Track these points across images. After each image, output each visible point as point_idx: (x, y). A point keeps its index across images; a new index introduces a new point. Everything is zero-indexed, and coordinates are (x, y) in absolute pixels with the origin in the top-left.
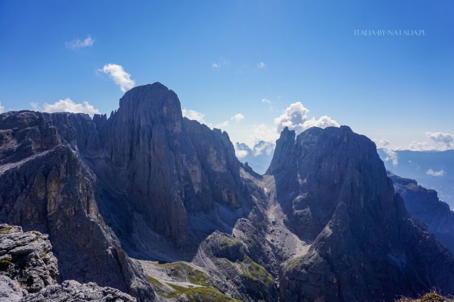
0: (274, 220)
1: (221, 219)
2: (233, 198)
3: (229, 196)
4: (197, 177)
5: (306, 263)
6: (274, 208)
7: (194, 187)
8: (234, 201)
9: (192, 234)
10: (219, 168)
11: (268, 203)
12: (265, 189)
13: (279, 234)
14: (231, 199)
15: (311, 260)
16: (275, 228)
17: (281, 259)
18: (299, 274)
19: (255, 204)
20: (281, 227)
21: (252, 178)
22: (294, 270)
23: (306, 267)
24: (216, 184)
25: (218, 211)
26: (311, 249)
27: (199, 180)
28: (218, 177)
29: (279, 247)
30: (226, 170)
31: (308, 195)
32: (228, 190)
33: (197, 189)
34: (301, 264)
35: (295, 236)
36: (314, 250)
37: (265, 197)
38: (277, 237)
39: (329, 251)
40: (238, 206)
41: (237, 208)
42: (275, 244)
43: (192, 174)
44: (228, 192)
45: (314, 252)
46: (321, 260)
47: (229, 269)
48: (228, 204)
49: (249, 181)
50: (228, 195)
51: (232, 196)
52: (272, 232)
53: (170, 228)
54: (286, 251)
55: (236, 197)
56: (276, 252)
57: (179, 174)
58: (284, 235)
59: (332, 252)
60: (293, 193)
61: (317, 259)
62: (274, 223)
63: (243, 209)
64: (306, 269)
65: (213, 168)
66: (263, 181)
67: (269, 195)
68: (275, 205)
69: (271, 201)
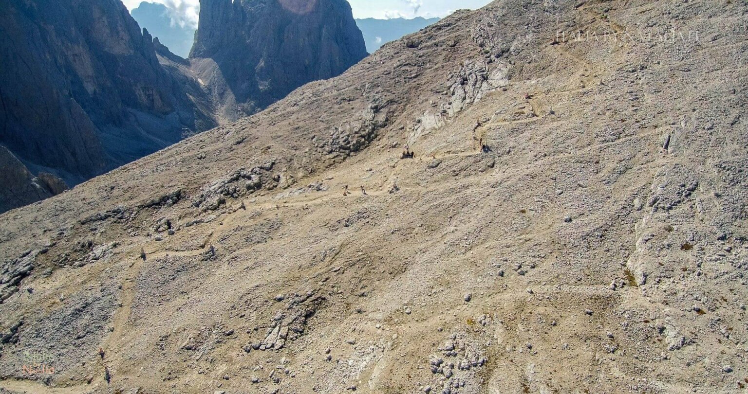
1: (148, 132)
2: (156, 97)
3: (149, 96)
4: (85, 67)
6: (223, 109)
7: (85, 85)
8: (158, 103)
9: (114, 159)
11: (211, 102)
12: (200, 81)
14: (153, 100)
19: (193, 105)
21: (173, 64)
24: (119, 76)
25: (137, 120)
27: (90, 72)
28: (122, 65)
30: (132, 52)
31: (271, 84)
32: (143, 85)
33: (90, 88)
37: (204, 93)
40: (168, 109)
41: (166, 113)
43: (75, 61)
44: (145, 89)
48: (150, 109)
49: (172, 69)
50: (146, 94)
51: (152, 94)
53: (74, 154)
55: (161, 97)
57: (56, 61)
60: (246, 84)
63: (178, 114)
65: (106, 49)
66: (192, 68)
67: (210, 90)
68: (222, 104)
69: (215, 98)
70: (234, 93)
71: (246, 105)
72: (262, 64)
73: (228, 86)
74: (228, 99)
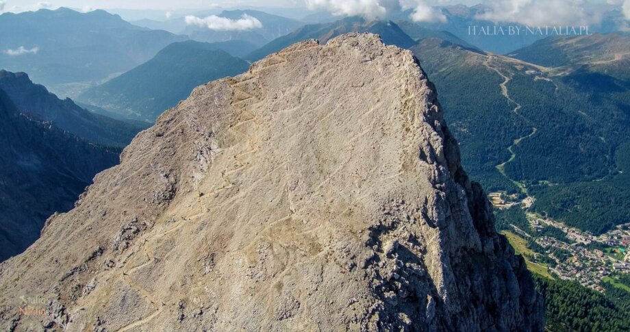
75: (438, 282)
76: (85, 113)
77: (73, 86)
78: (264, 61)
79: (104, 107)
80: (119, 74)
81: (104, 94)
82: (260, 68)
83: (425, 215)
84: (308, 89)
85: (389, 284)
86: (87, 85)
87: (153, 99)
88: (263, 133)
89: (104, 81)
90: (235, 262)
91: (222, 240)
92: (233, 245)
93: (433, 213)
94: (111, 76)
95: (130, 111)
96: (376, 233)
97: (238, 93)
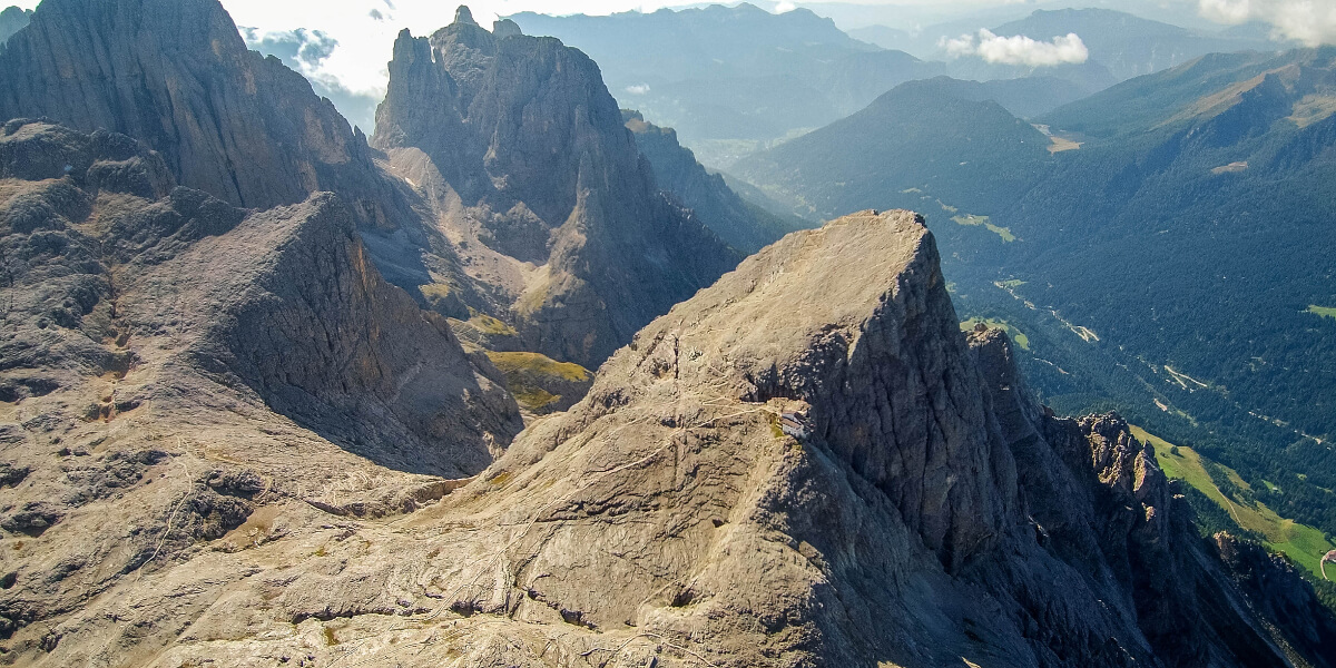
0: (460, 240)
2: (379, 212)
3: (369, 211)
5: (559, 293)
6: (447, 217)
8: (381, 220)
10: (336, 157)
11: (430, 210)
12: (408, 181)
13: (482, 262)
14: (374, 216)
15: (564, 287)
16: (470, 254)
17: (507, 301)
18: (553, 311)
19: (420, 219)
20: (480, 250)
22: (544, 308)
23: (561, 299)
26: (553, 272)
29: (496, 284)
30: (349, 159)
31: (508, 181)
32: (363, 198)
34: (550, 298)
35: (510, 259)
36: (563, 271)
38: (482, 268)
39: (587, 268)
40: (392, 226)
41: (390, 231)
42: (485, 280)
44: (365, 204)
45: (564, 274)
46: (581, 282)
47: (465, 330)
48: (372, 229)
50: (367, 210)
51: (374, 210)
52: (468, 261)
54: (509, 287)
55: (383, 210)
56: (494, 291)
58: (493, 262)
59: (591, 268)
60: (472, 180)
61: (574, 283)
62: (464, 245)
63: (405, 231)
64: (562, 301)
66: (392, 162)
67: (425, 192)
68: (445, 211)
69: (434, 204)
70: (460, 194)
71: (477, 210)
72: (492, 154)
73: (448, 185)
74: (452, 203)
75: (850, 354)
76: (735, 199)
77: (730, 146)
78: (835, 221)
79: (765, 187)
80: (805, 131)
81: (771, 166)
82: (830, 226)
83: (861, 326)
84: (848, 246)
85: (822, 347)
86: (750, 145)
87: (843, 184)
88: (808, 268)
89: (776, 142)
90: (764, 322)
91: (762, 313)
92: (765, 316)
93: (866, 326)
94: (792, 134)
95: (801, 199)
96: (829, 328)
97: (809, 241)
